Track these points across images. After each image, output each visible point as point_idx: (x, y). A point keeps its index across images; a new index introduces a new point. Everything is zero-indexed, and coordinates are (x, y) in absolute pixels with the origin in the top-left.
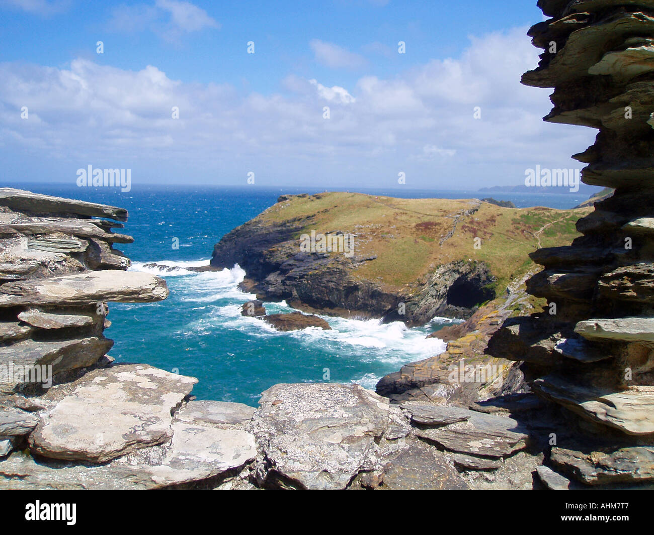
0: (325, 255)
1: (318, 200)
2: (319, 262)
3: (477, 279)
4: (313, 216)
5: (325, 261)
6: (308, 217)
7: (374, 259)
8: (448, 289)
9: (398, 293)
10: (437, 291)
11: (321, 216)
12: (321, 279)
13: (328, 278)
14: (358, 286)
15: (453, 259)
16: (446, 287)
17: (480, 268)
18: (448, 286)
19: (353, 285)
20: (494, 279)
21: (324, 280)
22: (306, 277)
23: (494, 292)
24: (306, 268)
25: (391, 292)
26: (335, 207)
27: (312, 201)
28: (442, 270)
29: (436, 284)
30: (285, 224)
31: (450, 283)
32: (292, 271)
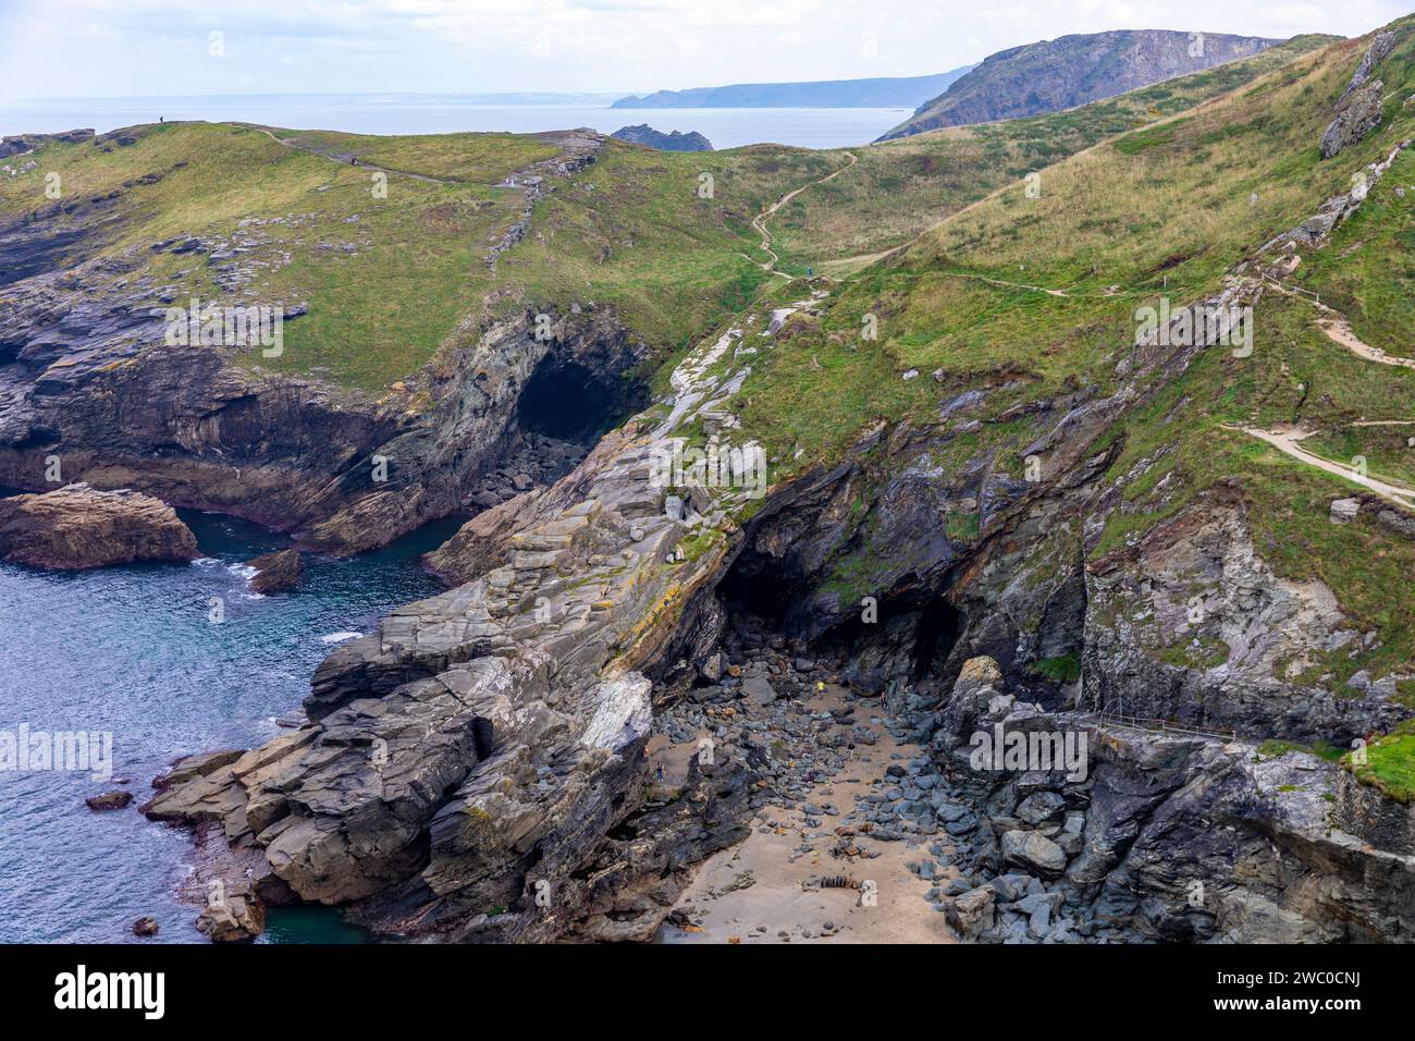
0: (152, 313)
1: (126, 150)
2: (135, 332)
3: (602, 352)
4: (111, 197)
5: (152, 330)
6: (95, 201)
7: (301, 314)
8: (518, 388)
9: (375, 408)
10: (488, 397)
11: (138, 196)
12: (145, 383)
13: (167, 379)
14: (254, 396)
16: (512, 383)
17: (606, 325)
18: (517, 380)
19: (240, 395)
20: (643, 353)
21: (155, 385)
22: (97, 379)
23: (646, 388)
24: (95, 353)
25: (357, 409)
26: (178, 166)
27: (108, 150)
28: (496, 334)
29: (483, 377)
30: (27, 223)
31: (522, 371)
32: (57, 364)
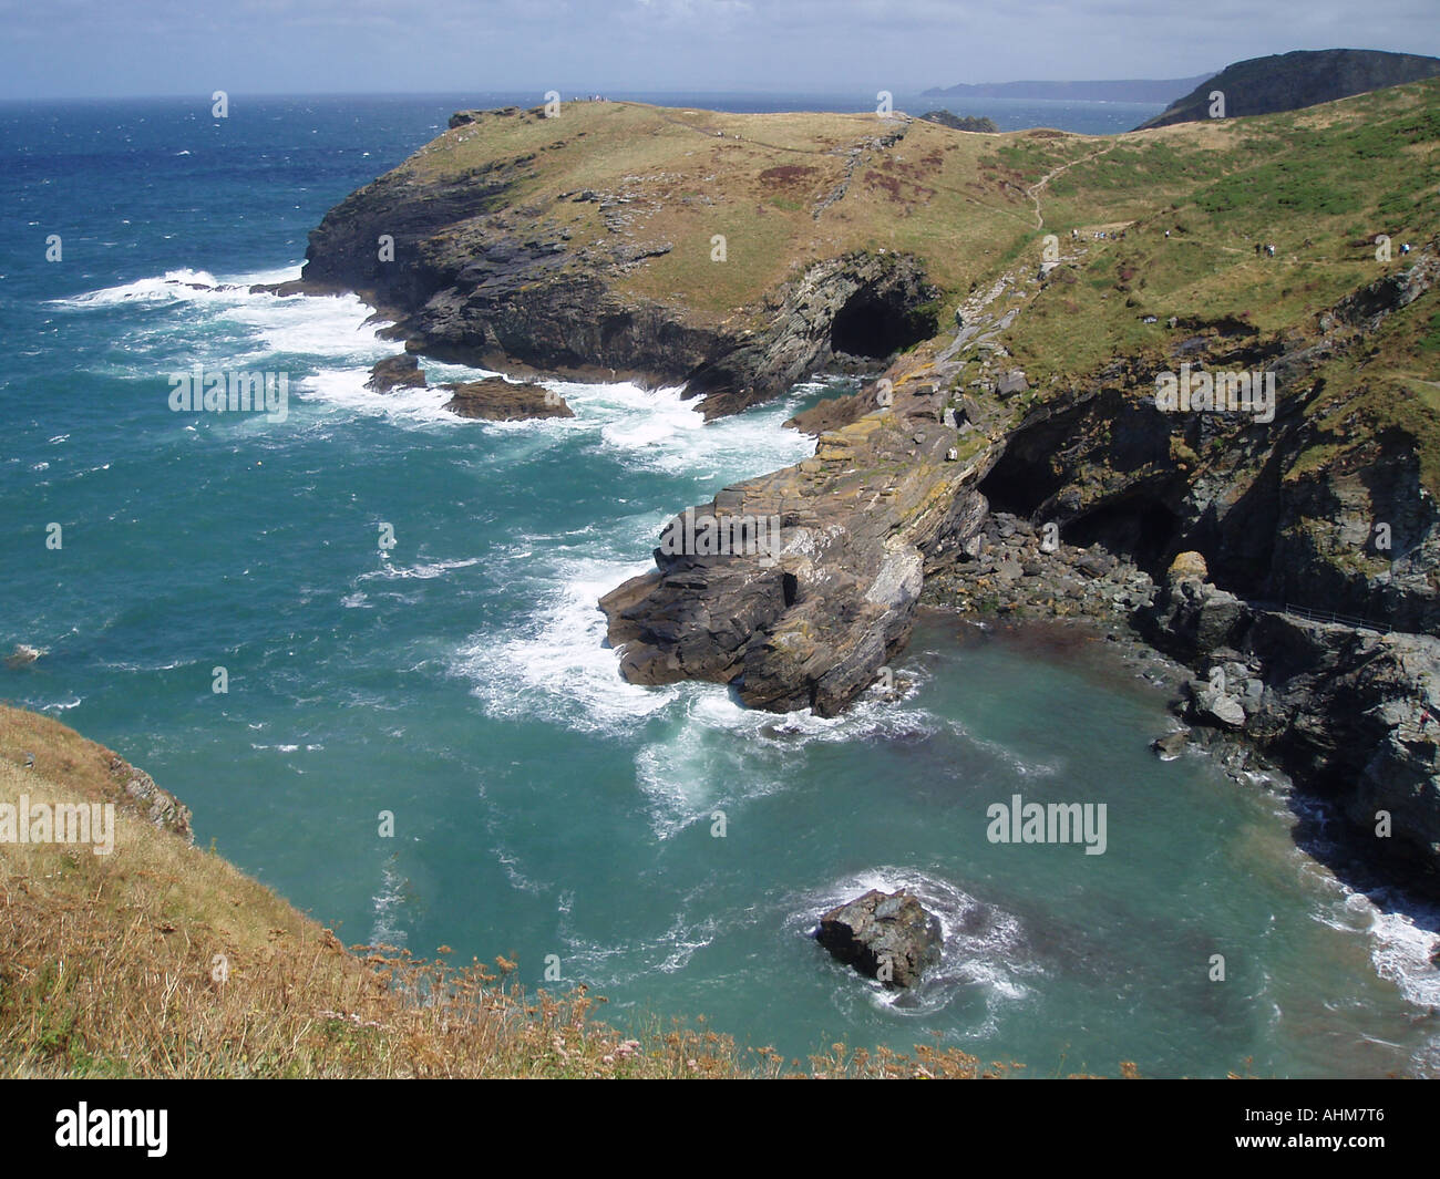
0: (555, 247)
1: (541, 121)
2: (543, 263)
3: (899, 293)
4: (529, 158)
5: (556, 260)
6: (518, 162)
7: (666, 252)
8: (832, 316)
9: (720, 327)
10: (808, 322)
11: (548, 158)
12: (548, 301)
13: (564, 297)
14: (630, 314)
15: (844, 250)
16: (828, 313)
17: (905, 268)
18: (832, 310)
19: (618, 313)
20: (933, 293)
21: (555, 304)
22: (513, 297)
23: (935, 321)
24: (513, 277)
25: (706, 328)
26: (581, 135)
27: (529, 122)
28: (817, 274)
29: (805, 306)
30: (467, 178)
31: (836, 304)
32: (484, 285)
